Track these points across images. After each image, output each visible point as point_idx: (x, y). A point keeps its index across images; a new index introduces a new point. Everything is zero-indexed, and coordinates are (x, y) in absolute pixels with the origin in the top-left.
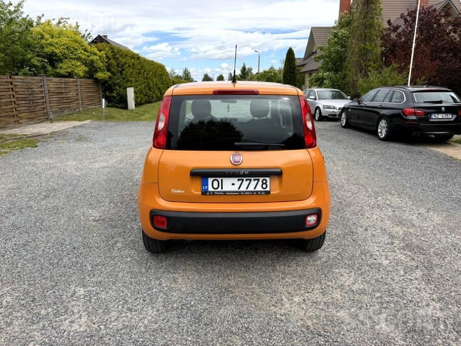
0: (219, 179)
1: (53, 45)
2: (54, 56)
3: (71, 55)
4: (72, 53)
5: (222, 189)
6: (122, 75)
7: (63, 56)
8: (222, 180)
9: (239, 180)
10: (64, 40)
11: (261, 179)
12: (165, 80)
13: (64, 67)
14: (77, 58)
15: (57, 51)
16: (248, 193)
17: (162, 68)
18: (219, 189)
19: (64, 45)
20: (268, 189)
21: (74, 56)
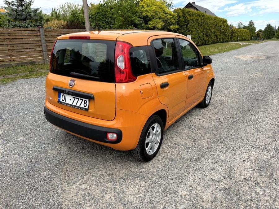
0: (65, 95)
1: (147, 11)
2: (147, 17)
3: (156, 16)
4: (157, 15)
5: (65, 101)
6: (187, 27)
7: (152, 17)
8: (66, 96)
9: (73, 98)
10: (154, 8)
11: (84, 100)
12: (223, 29)
13: (151, 24)
14: (159, 18)
15: (149, 14)
16: (77, 107)
17: (224, 21)
18: (64, 101)
19: (153, 10)
20: (87, 107)
21: (158, 17)
